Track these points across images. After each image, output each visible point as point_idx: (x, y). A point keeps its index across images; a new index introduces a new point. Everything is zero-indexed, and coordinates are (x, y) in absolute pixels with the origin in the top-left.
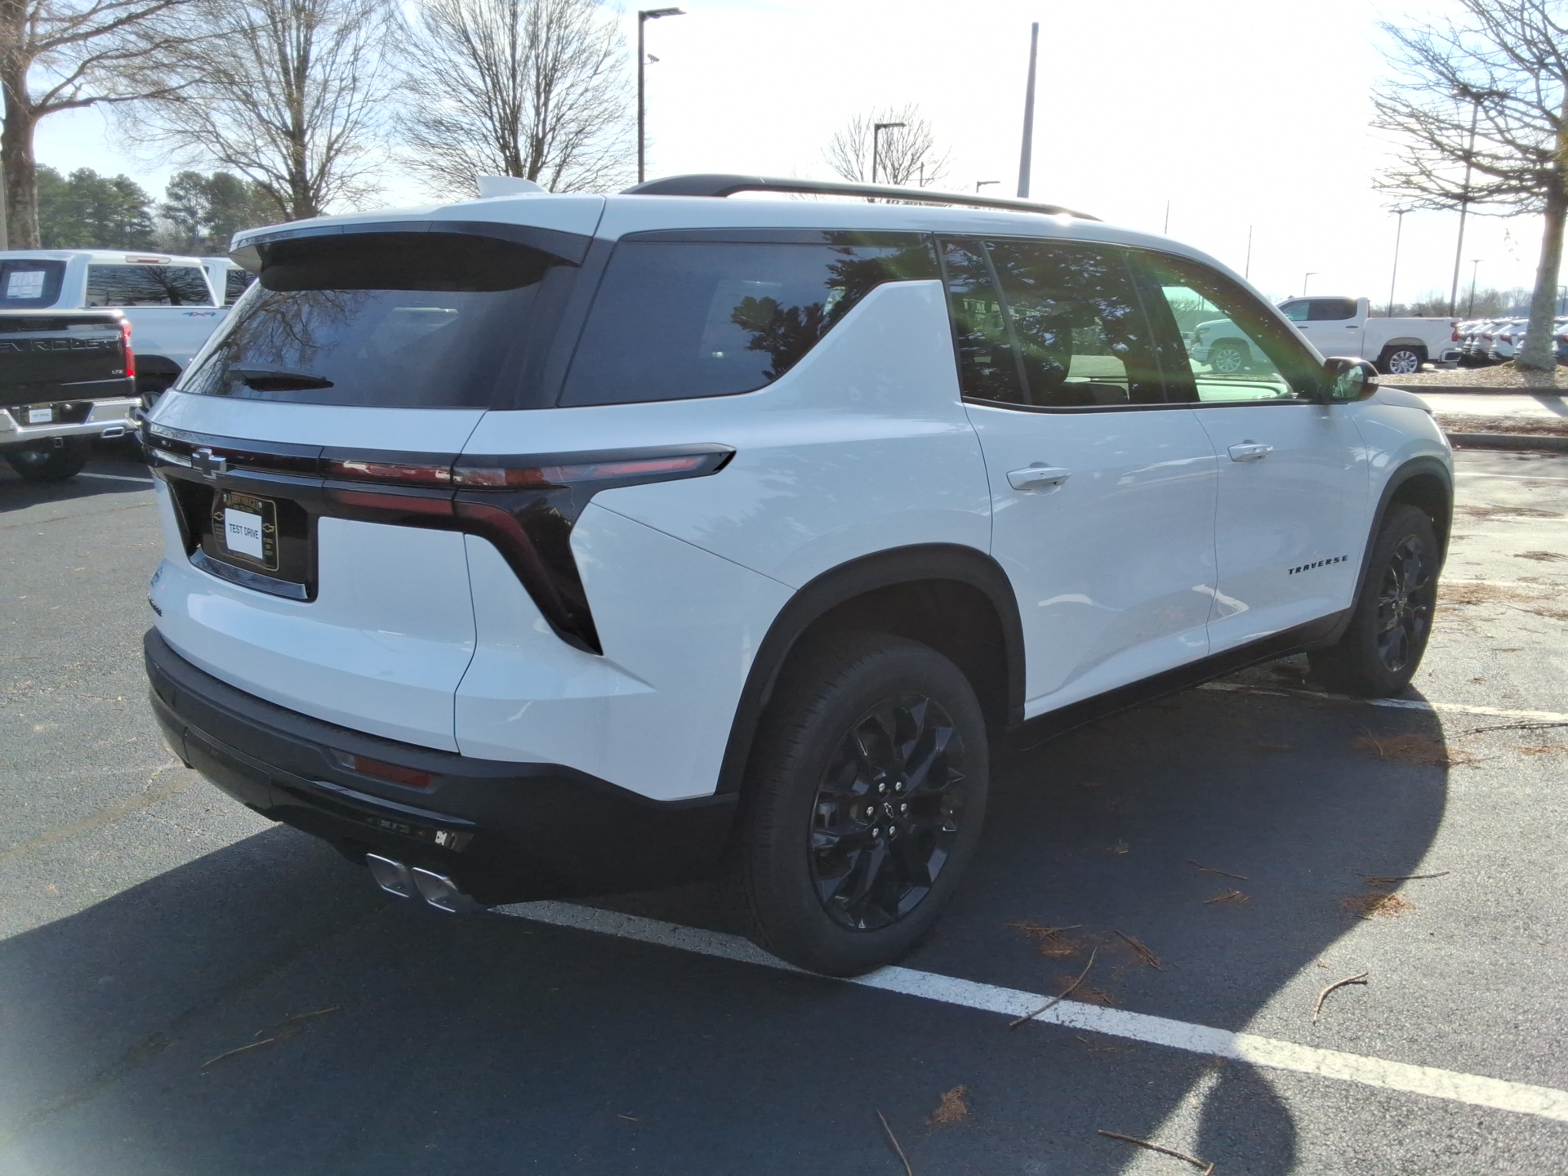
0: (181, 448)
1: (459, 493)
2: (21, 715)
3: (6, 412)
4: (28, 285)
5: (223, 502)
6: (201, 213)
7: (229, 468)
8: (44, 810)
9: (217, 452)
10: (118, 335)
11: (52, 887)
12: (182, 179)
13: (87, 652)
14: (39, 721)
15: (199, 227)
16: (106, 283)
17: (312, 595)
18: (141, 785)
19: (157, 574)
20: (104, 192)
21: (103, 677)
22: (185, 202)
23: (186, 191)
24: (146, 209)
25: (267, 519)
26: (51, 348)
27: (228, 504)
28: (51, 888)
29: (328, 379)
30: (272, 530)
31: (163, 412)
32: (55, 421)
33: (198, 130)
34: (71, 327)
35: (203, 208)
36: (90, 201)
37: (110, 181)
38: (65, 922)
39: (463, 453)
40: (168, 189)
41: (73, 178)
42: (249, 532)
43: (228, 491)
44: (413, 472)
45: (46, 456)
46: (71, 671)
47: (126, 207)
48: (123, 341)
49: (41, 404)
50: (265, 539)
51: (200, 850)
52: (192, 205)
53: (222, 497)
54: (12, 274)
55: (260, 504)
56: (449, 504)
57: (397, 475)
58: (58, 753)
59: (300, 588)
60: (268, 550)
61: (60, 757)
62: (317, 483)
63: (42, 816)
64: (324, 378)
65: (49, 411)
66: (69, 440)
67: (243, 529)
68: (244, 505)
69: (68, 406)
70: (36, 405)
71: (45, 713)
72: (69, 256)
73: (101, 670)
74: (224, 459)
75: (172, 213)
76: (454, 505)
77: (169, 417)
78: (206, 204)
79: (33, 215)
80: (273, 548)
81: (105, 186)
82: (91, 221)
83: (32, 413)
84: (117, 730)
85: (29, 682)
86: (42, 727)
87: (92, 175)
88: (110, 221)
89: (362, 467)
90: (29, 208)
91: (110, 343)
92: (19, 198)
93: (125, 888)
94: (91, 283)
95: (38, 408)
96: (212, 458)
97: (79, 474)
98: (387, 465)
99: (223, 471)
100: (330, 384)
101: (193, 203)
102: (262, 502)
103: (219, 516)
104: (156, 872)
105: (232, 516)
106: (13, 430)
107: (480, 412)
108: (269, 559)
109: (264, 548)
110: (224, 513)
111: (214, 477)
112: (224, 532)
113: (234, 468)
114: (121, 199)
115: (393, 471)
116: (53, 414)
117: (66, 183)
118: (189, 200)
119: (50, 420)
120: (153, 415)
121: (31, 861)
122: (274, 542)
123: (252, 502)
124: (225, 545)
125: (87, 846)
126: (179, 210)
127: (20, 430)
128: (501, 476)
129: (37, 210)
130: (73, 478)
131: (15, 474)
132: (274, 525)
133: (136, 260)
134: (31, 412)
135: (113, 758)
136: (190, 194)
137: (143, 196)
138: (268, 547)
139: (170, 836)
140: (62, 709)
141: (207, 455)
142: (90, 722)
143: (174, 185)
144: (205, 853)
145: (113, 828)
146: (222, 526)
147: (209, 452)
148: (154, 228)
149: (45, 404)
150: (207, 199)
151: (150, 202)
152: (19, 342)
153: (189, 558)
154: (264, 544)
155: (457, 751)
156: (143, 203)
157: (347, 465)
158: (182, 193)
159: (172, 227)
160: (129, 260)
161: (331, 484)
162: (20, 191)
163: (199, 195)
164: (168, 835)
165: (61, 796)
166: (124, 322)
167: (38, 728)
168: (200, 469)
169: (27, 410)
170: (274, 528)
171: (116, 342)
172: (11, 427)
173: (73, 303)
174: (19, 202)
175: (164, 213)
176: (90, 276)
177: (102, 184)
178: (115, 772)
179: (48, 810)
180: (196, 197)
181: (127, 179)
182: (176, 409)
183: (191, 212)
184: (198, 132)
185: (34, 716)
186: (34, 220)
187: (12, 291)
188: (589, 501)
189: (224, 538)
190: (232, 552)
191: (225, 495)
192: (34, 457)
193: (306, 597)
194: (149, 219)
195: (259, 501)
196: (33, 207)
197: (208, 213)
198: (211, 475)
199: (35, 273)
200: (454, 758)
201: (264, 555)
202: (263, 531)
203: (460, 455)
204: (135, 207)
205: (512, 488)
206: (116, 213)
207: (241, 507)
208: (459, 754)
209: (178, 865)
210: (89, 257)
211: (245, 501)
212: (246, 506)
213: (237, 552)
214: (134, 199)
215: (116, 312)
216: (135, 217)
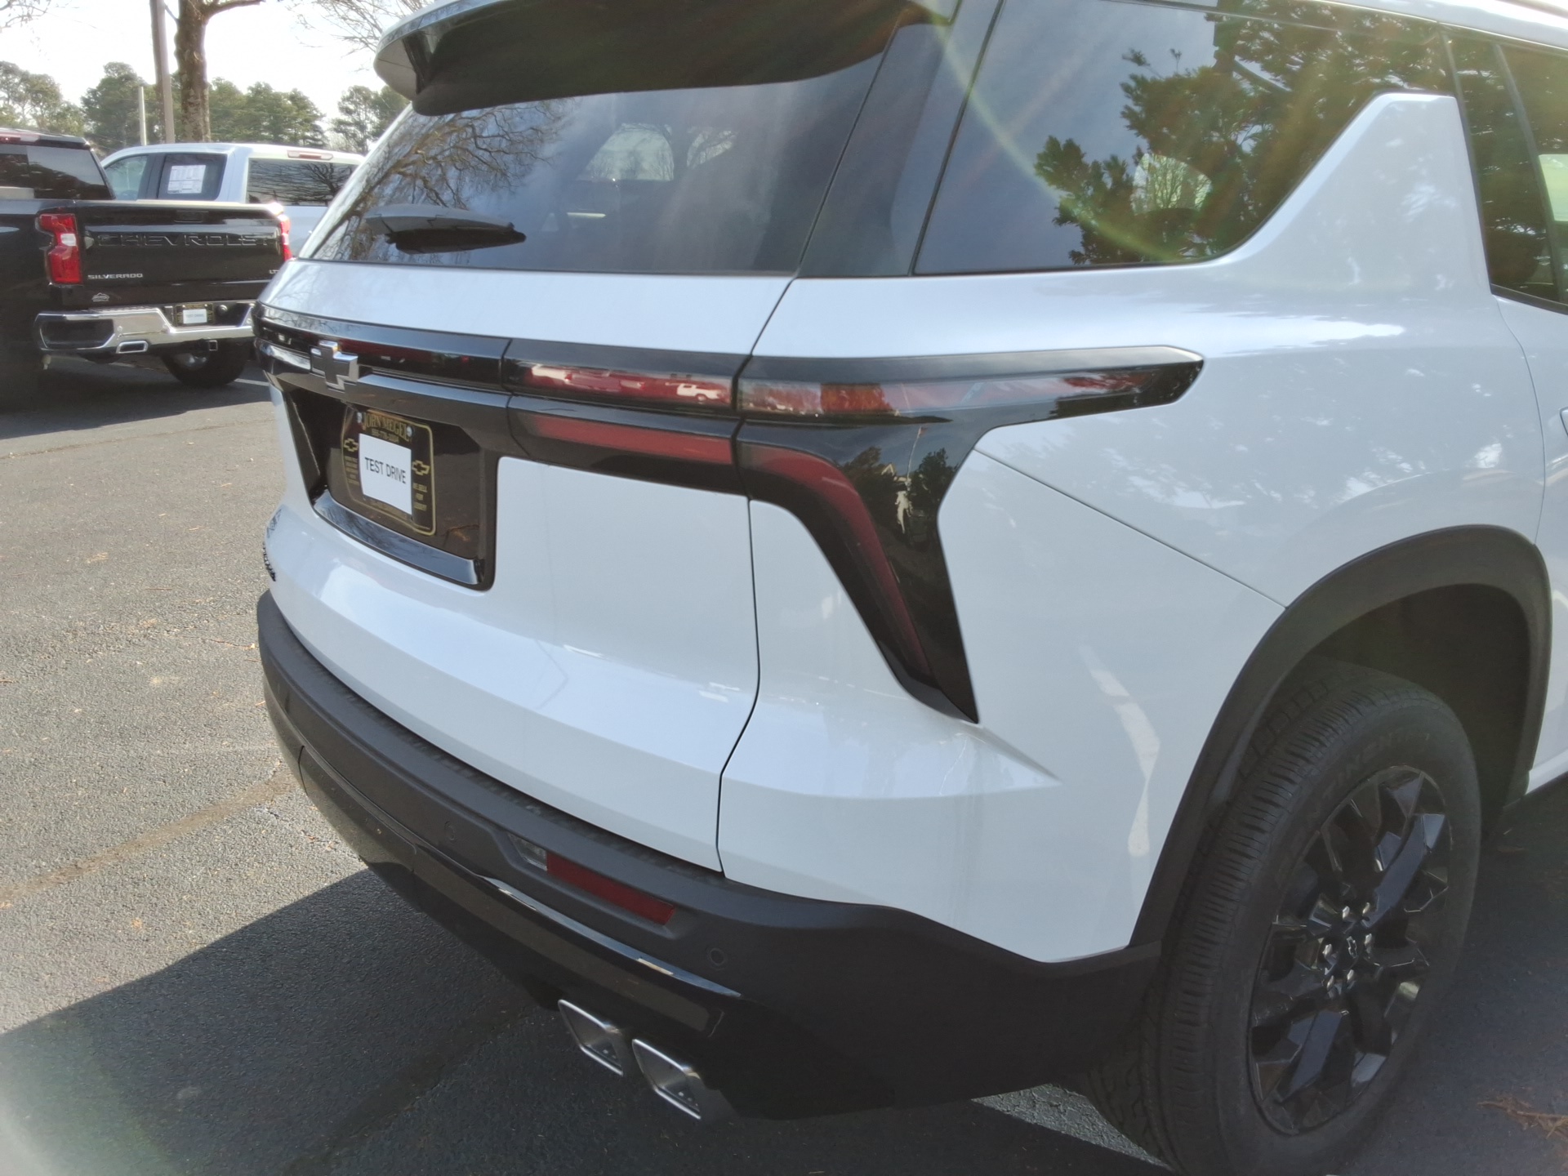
0: (302, 342)
1: (745, 427)
2: (138, 663)
3: (158, 311)
4: (189, 179)
5: (357, 423)
6: (370, 128)
7: (363, 372)
8: (145, 800)
9: (347, 346)
10: (276, 233)
11: (138, 922)
12: (352, 94)
13: (223, 584)
14: (158, 671)
15: (368, 140)
16: (266, 177)
17: (485, 579)
18: (266, 768)
19: (274, 519)
20: (279, 106)
21: (238, 617)
22: (355, 116)
23: (356, 106)
24: (317, 123)
25: (419, 454)
26: (205, 244)
27: (364, 428)
28: (136, 924)
29: (517, 229)
30: (426, 472)
31: (282, 290)
32: (210, 323)
33: (366, 36)
34: (229, 222)
35: (372, 122)
36: (267, 113)
37: (284, 94)
38: (147, 984)
39: (755, 353)
40: (339, 103)
41: (250, 92)
42: (393, 472)
43: (363, 409)
44: (638, 385)
45: (204, 359)
46: (204, 608)
47: (300, 120)
48: (281, 239)
49: (196, 304)
50: (415, 484)
51: (330, 874)
52: (362, 119)
53: (355, 417)
54: (174, 168)
55: (409, 430)
56: (727, 445)
57: (612, 389)
58: (173, 717)
59: (467, 564)
60: (419, 501)
61: (175, 723)
62: (497, 401)
63: (142, 809)
64: (511, 226)
65: (204, 312)
66: (225, 344)
67: (384, 466)
68: (385, 430)
69: (224, 307)
70: (190, 304)
71: (166, 661)
72: (230, 149)
73: (236, 608)
74: (356, 357)
75: (343, 127)
76: (735, 446)
77: (289, 296)
78: (375, 119)
79: (204, 116)
80: (427, 500)
81: (280, 100)
82: (267, 134)
83: (185, 313)
84: (247, 688)
85: (153, 621)
86: (160, 681)
87: (267, 89)
88: (285, 134)
89: (559, 375)
90: (201, 110)
91: (268, 241)
92: (191, 100)
93: (231, 931)
94: (252, 179)
95: (193, 308)
96: (338, 356)
97: (237, 380)
98: (597, 372)
99: (353, 375)
100: (519, 237)
101: (363, 117)
102: (412, 427)
103: (351, 445)
104: (272, 907)
105: (368, 445)
106: (165, 331)
107: (782, 282)
108: (423, 517)
109: (414, 500)
110: (357, 440)
111: (340, 385)
112: (358, 469)
113: (372, 373)
114: (295, 113)
115: (606, 382)
116: (208, 315)
117: (244, 96)
118: (359, 115)
119: (205, 321)
120: (269, 296)
121: (118, 878)
122: (429, 489)
123: (397, 427)
124: (359, 488)
125: (191, 860)
126: (349, 124)
127: (173, 331)
128: (812, 399)
129: (208, 112)
130: (230, 384)
131: (171, 378)
132: (429, 464)
133: (298, 155)
134: (184, 311)
135: (237, 728)
136: (360, 108)
137: (315, 109)
138: (421, 497)
139: (294, 849)
140: (186, 658)
141: (330, 351)
142: (216, 676)
143: (345, 99)
144: (335, 879)
145: (225, 831)
146: (354, 460)
147: (335, 346)
148: (326, 142)
149: (200, 303)
150: (377, 115)
151: (322, 116)
152: (173, 236)
153: (313, 503)
154: (414, 492)
155: (719, 870)
156: (316, 117)
157: (538, 371)
158: (352, 107)
159: (343, 141)
160: (291, 155)
161: (520, 403)
162: (192, 93)
163: (368, 110)
164: (291, 846)
165: (169, 780)
166: (283, 219)
167: (156, 681)
168: (323, 373)
169: (180, 310)
170: (429, 469)
171: (273, 241)
172: (164, 327)
173: (233, 198)
174: (190, 104)
175: (336, 127)
176: (251, 172)
177: (277, 98)
178: (237, 747)
179: (151, 799)
180: (366, 111)
181: (299, 93)
182: (298, 287)
183: (361, 126)
184: (365, 38)
185: (153, 665)
186: (205, 122)
187: (172, 186)
188: (973, 448)
189: (358, 478)
190: (369, 500)
191: (359, 415)
192: (192, 360)
193: (475, 581)
194: (321, 133)
195: (408, 425)
196: (204, 109)
197: (376, 128)
198: (335, 382)
199: (195, 167)
200: (713, 881)
201: (414, 509)
202: (413, 473)
203: (749, 358)
204: (307, 121)
205: (835, 420)
206: (290, 126)
207: (382, 432)
208: (721, 875)
209: (301, 897)
210: (249, 151)
211: (388, 425)
212: (388, 432)
213: (377, 501)
214: (308, 112)
215: (275, 208)
216: (308, 131)
